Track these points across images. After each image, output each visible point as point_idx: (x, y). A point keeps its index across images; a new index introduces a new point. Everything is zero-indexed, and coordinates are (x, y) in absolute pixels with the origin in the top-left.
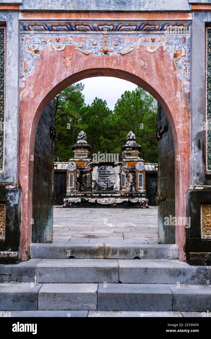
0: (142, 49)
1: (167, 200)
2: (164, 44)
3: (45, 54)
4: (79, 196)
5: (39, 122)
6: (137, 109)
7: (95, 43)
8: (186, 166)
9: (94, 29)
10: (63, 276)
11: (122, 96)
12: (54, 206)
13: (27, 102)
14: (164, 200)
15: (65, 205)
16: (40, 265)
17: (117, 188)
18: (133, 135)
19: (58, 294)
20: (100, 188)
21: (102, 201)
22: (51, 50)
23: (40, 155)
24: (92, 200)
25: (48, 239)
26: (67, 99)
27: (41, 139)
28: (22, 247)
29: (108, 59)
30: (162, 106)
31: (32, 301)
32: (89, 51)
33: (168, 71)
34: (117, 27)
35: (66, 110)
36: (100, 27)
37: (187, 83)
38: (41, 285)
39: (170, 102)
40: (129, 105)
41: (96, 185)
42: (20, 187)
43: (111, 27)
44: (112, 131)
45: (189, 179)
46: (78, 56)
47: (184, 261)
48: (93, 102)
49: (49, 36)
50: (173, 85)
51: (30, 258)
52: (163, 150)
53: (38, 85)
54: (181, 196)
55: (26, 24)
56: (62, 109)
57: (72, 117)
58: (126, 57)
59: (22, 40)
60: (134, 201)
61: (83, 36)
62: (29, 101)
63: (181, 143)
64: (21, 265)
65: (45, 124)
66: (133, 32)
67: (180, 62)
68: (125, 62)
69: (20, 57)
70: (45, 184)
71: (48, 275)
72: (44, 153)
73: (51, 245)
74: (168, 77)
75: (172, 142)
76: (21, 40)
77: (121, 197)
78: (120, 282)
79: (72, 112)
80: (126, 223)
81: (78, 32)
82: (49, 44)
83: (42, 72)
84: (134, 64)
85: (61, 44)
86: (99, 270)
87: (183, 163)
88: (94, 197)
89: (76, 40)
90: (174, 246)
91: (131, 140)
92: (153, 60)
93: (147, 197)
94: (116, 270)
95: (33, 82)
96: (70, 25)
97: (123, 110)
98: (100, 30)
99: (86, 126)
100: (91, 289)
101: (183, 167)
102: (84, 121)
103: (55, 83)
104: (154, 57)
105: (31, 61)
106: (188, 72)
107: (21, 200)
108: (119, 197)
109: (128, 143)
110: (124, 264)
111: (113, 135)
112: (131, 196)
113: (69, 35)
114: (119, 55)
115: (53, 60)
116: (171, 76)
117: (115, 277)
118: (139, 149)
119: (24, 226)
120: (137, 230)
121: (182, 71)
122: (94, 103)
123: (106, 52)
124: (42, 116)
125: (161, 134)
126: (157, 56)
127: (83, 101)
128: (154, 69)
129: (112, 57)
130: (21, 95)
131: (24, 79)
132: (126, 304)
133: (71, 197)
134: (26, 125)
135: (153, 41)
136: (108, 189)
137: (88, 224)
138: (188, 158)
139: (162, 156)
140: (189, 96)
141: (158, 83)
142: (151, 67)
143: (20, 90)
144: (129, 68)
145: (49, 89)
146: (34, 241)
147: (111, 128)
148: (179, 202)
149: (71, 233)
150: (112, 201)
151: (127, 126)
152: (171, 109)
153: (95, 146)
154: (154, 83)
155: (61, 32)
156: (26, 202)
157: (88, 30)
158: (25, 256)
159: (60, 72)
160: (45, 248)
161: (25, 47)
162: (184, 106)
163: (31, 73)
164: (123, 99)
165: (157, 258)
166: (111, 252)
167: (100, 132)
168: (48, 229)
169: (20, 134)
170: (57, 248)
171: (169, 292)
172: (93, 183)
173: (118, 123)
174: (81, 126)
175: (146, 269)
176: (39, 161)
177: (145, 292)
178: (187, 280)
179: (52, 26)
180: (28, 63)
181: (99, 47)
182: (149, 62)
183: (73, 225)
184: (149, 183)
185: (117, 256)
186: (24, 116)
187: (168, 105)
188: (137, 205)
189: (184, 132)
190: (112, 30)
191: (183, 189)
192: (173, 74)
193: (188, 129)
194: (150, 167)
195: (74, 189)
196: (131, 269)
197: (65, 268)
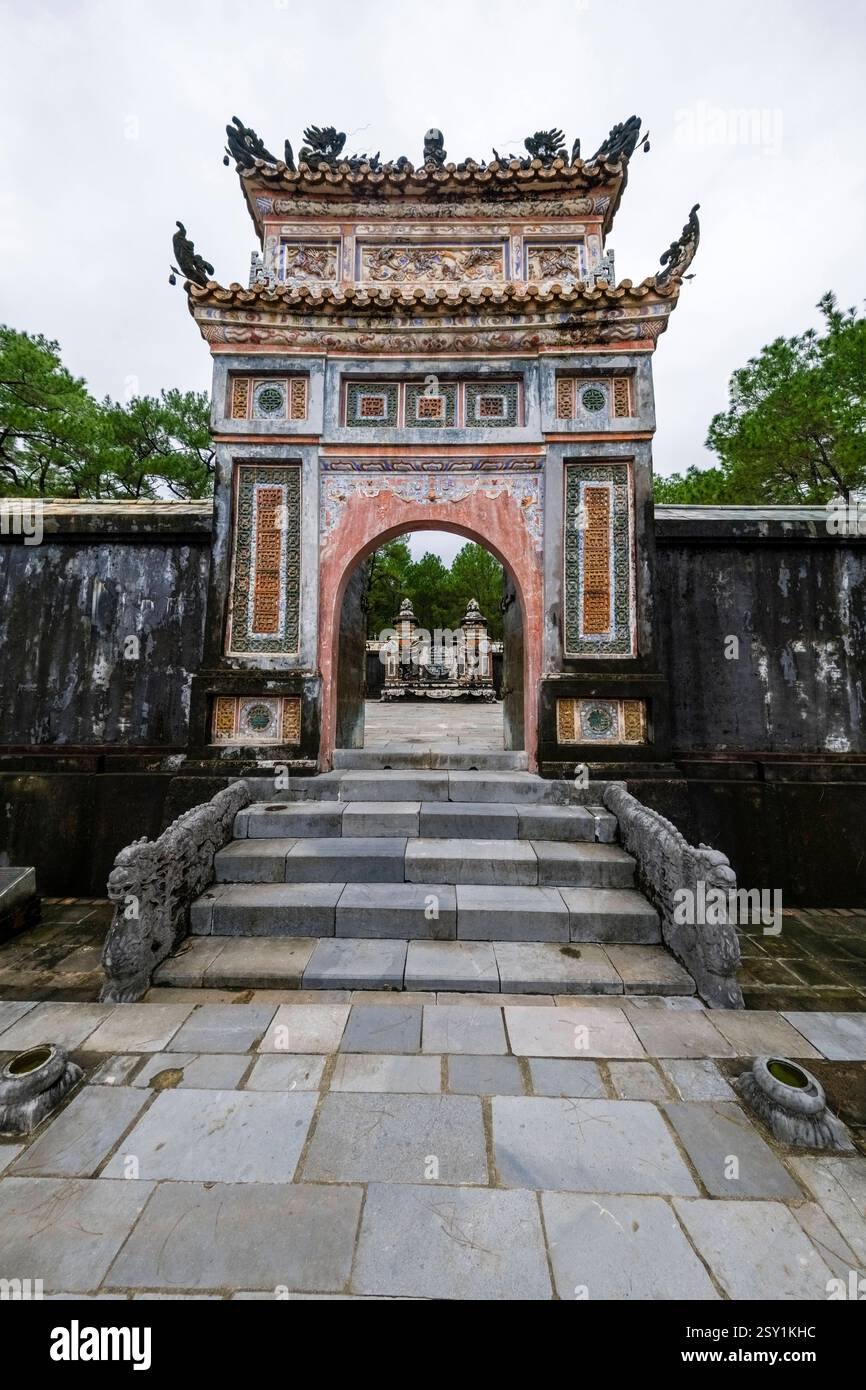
0: (480, 495)
1: (515, 692)
2: (508, 487)
3: (353, 502)
4: (402, 687)
5: (346, 591)
6: (482, 568)
7: (418, 487)
8: (538, 648)
9: (417, 469)
10: (375, 792)
11: (462, 550)
12: (366, 701)
13: (330, 564)
14: (510, 692)
15: (382, 699)
16: (345, 778)
17: (453, 676)
18: (475, 603)
19: (368, 815)
20: (430, 676)
21: (433, 694)
22: (360, 496)
23: (347, 634)
24: (420, 693)
25: (358, 744)
26: (387, 555)
27: (349, 612)
28: (323, 754)
29: (435, 509)
30: (508, 572)
31: (334, 826)
32: (411, 498)
33: (514, 523)
34: (447, 465)
35: (385, 569)
36: (425, 466)
37: (538, 538)
38: (345, 804)
39: (516, 565)
40: (472, 563)
41: (426, 672)
42: (320, 676)
43: (440, 466)
44: (449, 598)
45: (541, 664)
46: (397, 505)
47: (536, 773)
48: (422, 558)
49: (357, 477)
50: (520, 542)
51: (332, 769)
52: (509, 628)
53: (344, 542)
54: (531, 687)
55: (328, 462)
56: (381, 568)
57: (394, 578)
58: (459, 505)
59: (323, 483)
60: (476, 693)
61: (403, 478)
62: (333, 563)
63: (531, 617)
64: (321, 777)
65: (354, 592)
66: (468, 472)
67: (530, 511)
68: (458, 513)
69: (320, 506)
70: (354, 671)
71: (356, 791)
72: (353, 631)
73: (362, 751)
74: (514, 531)
75: (520, 617)
76: (321, 483)
77: (459, 688)
78: (450, 801)
79: (393, 572)
80: (463, 724)
81: (396, 473)
82: (358, 488)
83: (349, 525)
84: (469, 514)
85: (374, 488)
86: (422, 784)
87: (533, 645)
88: (423, 688)
89: (393, 482)
90: (523, 753)
91: (473, 611)
92: (494, 509)
93: (494, 688)
94: (445, 784)
95: (338, 538)
96: (386, 464)
97: (464, 569)
98: (424, 470)
99: (413, 591)
100: (412, 808)
101: (534, 649)
102: (410, 584)
103: (366, 540)
104: (496, 504)
105: (335, 510)
106: (541, 525)
107: (321, 691)
108: (456, 688)
109: (468, 614)
110: (455, 776)
111: (450, 604)
112: (473, 686)
113: (384, 477)
114: (450, 502)
115: (364, 510)
116: (518, 529)
117: (444, 794)
118: (484, 623)
119: (325, 726)
120: (479, 733)
121: (532, 523)
122: (424, 560)
123: (432, 500)
124: (350, 583)
125: (507, 605)
126: (500, 503)
127: (409, 557)
128: (496, 520)
129: (441, 506)
130: (322, 555)
131: (326, 534)
132: (458, 830)
133: (391, 688)
134: (328, 595)
135: (495, 483)
136: (441, 677)
137: (413, 725)
138: (541, 638)
139: (508, 634)
140: (541, 556)
141: (501, 539)
142: (491, 518)
143: (321, 548)
144: (463, 521)
145: (359, 548)
146: (339, 746)
147: (448, 594)
148: (528, 694)
149: (390, 736)
150: (446, 693)
151: (468, 592)
152: (518, 573)
153: (425, 619)
154: (495, 539)
155: (374, 473)
156: (328, 695)
157: (409, 470)
158: (326, 765)
159: (373, 526)
160: (354, 756)
161: (327, 493)
162: (535, 569)
163: (335, 526)
164: (464, 554)
165: (500, 769)
166: (438, 761)
167: (432, 600)
168: (357, 730)
169: (321, 606)
170: (368, 755)
171: (514, 814)
172: (421, 670)
173: (458, 587)
174: (406, 592)
175: (484, 784)
176: (346, 641)
177: (492, 813)
178: (539, 799)
179: (362, 465)
180: (331, 513)
181: (424, 492)
182: (489, 512)
183: (393, 725)
184: (498, 669)
185: (447, 766)
186: (326, 583)
187: (514, 567)
188: (481, 700)
189: (535, 603)
190: (441, 470)
191: (533, 679)
192: (520, 527)
193: (540, 599)
194: (496, 647)
195: (395, 677)
196: (464, 783)
197: (378, 782)
